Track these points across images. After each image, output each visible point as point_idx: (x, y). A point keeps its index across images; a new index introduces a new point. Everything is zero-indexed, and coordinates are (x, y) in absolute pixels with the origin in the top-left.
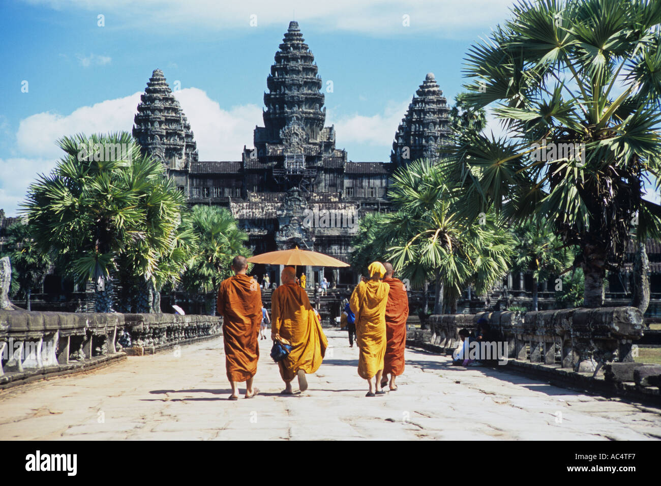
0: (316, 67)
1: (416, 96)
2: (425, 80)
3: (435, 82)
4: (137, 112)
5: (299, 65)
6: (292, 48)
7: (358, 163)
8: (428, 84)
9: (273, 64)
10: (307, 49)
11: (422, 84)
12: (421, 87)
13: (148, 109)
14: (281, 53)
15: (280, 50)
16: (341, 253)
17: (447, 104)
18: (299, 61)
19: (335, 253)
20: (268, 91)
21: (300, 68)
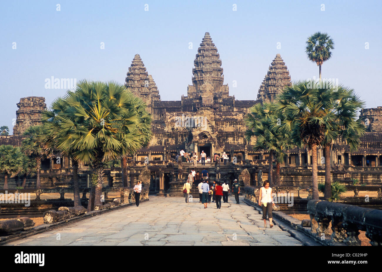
0: (219, 55)
1: (271, 66)
2: (275, 57)
3: (281, 58)
4: (127, 76)
5: (210, 53)
6: (206, 45)
7: (241, 101)
8: (277, 59)
9: (197, 54)
10: (214, 46)
11: (274, 59)
12: (274, 61)
13: (132, 74)
14: (201, 48)
15: (200, 47)
16: (234, 143)
17: (287, 70)
18: (210, 51)
19: (231, 143)
20: (194, 67)
21: (211, 55)
